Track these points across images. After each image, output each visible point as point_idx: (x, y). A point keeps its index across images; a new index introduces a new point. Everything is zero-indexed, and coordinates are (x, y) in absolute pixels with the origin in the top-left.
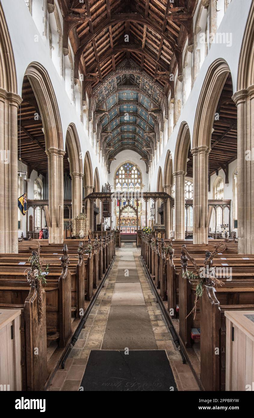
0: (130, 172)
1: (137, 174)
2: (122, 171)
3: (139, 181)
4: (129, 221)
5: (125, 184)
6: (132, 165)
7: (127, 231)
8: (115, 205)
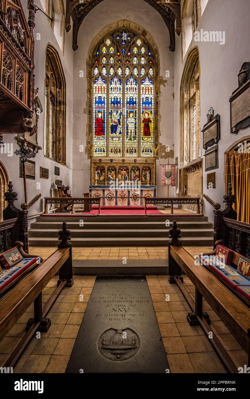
0: (129, 51)
1: (145, 55)
2: (108, 48)
3: (151, 72)
4: (124, 172)
5: (116, 79)
6: (133, 35)
7: (118, 199)
8: (90, 131)
